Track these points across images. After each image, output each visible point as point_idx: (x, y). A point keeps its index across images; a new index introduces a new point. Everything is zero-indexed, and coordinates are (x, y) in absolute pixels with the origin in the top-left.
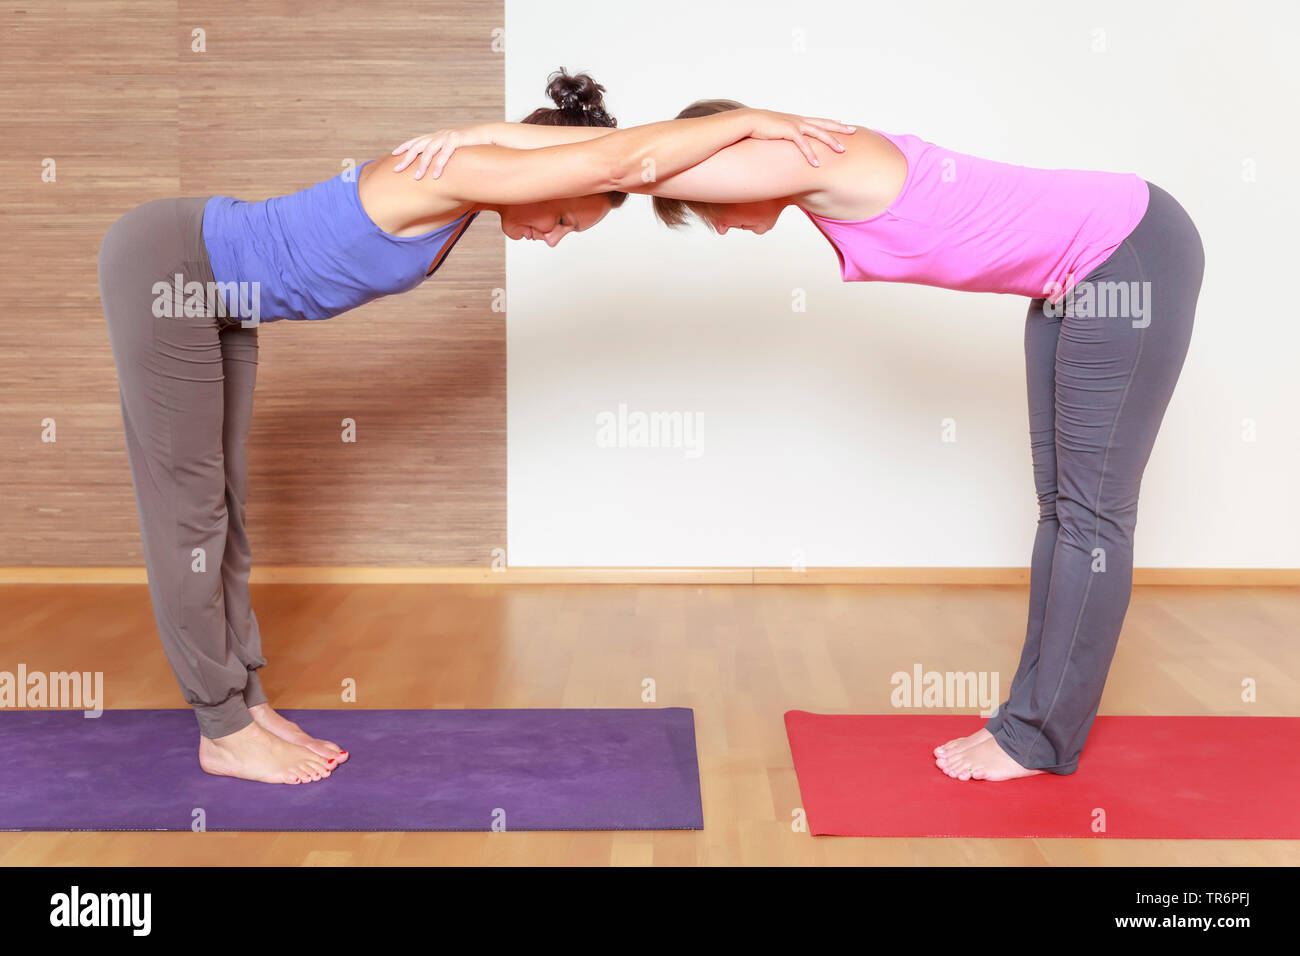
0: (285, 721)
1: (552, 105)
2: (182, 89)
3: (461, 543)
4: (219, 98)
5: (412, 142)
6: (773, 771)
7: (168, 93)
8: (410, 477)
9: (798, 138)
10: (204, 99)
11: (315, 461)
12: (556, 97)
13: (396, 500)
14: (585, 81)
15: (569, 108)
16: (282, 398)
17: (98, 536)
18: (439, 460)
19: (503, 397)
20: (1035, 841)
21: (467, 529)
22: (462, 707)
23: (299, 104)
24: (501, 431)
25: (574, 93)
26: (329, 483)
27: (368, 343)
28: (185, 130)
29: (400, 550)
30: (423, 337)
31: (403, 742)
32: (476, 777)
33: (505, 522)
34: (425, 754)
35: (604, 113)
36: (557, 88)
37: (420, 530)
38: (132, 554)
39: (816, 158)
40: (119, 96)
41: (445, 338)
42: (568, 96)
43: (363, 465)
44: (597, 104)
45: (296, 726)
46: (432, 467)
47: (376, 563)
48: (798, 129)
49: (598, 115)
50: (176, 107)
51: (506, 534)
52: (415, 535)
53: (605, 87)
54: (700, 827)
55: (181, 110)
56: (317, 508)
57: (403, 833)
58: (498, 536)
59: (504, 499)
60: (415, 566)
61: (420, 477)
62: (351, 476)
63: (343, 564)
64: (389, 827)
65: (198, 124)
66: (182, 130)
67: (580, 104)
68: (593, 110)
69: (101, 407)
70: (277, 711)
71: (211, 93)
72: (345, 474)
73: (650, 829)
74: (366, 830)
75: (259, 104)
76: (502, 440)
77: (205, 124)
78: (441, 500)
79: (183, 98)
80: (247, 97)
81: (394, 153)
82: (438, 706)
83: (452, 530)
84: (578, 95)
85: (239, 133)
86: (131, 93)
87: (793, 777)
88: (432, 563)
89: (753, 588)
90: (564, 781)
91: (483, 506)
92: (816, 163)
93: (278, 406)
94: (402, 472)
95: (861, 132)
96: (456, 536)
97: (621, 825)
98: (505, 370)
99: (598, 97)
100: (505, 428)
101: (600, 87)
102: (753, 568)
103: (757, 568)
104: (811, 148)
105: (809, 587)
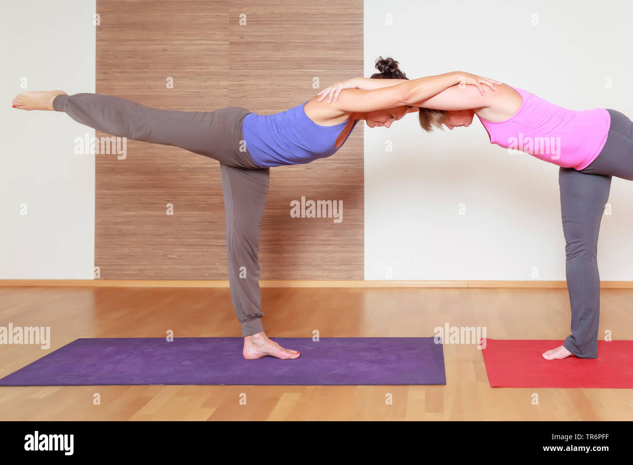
0: (273, 342)
1: (378, 72)
2: (230, 81)
3: (345, 270)
4: (246, 85)
5: (325, 90)
6: (475, 362)
7: (224, 83)
8: (323, 242)
9: (478, 85)
10: (239, 85)
11: (284, 236)
12: (380, 68)
13: (318, 252)
14: (391, 60)
15: (386, 72)
16: (270, 209)
17: (192, 267)
18: (335, 235)
19: (363, 209)
20: (583, 389)
21: (348, 264)
22: (346, 337)
23: (278, 87)
24: (362, 223)
25: (387, 66)
26: (289, 245)
27: (307, 186)
28: (231, 98)
29: (319, 273)
30: (330, 184)
31: (322, 350)
32: (351, 364)
33: (364, 261)
34: (331, 355)
35: (400, 72)
36: (380, 65)
37: (327, 265)
38: (206, 275)
39: (484, 92)
40: (205, 84)
41: (338, 184)
42: (385, 67)
43: (303, 238)
44: (397, 68)
45: (277, 344)
46: (333, 238)
47: (309, 279)
48: (477, 81)
49: (398, 73)
50: (228, 89)
51: (364, 267)
52: (326, 267)
53: (399, 62)
54: (445, 384)
55: (230, 90)
56: (284, 256)
57: (322, 386)
58: (361, 267)
59: (363, 252)
60: (325, 280)
61: (328, 243)
62: (299, 242)
63: (296, 279)
64: (316, 383)
65: (237, 96)
66: (230, 98)
67: (390, 69)
68: (395, 71)
69: (194, 212)
70: (269, 338)
71: (243, 83)
72: (297, 241)
73: (424, 385)
74: (307, 385)
75: (262, 88)
76: (362, 227)
77: (240, 96)
78: (336, 252)
79: (230, 85)
80: (258, 85)
81: (318, 95)
82: (335, 336)
83: (342, 265)
84: (389, 66)
85: (254, 99)
86: (209, 83)
87: (484, 364)
88: (333, 279)
89: (467, 289)
90: (388, 366)
91: (354, 255)
92: (484, 94)
93: (268, 213)
94: (320, 240)
95: (504, 86)
96: (343, 267)
97: (412, 383)
98: (364, 198)
99: (397, 66)
100: (364, 222)
101: (396, 62)
102: (467, 281)
103: (469, 281)
104: (482, 88)
105: (490, 289)
